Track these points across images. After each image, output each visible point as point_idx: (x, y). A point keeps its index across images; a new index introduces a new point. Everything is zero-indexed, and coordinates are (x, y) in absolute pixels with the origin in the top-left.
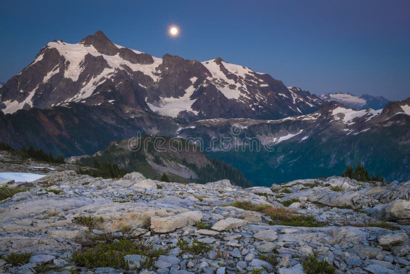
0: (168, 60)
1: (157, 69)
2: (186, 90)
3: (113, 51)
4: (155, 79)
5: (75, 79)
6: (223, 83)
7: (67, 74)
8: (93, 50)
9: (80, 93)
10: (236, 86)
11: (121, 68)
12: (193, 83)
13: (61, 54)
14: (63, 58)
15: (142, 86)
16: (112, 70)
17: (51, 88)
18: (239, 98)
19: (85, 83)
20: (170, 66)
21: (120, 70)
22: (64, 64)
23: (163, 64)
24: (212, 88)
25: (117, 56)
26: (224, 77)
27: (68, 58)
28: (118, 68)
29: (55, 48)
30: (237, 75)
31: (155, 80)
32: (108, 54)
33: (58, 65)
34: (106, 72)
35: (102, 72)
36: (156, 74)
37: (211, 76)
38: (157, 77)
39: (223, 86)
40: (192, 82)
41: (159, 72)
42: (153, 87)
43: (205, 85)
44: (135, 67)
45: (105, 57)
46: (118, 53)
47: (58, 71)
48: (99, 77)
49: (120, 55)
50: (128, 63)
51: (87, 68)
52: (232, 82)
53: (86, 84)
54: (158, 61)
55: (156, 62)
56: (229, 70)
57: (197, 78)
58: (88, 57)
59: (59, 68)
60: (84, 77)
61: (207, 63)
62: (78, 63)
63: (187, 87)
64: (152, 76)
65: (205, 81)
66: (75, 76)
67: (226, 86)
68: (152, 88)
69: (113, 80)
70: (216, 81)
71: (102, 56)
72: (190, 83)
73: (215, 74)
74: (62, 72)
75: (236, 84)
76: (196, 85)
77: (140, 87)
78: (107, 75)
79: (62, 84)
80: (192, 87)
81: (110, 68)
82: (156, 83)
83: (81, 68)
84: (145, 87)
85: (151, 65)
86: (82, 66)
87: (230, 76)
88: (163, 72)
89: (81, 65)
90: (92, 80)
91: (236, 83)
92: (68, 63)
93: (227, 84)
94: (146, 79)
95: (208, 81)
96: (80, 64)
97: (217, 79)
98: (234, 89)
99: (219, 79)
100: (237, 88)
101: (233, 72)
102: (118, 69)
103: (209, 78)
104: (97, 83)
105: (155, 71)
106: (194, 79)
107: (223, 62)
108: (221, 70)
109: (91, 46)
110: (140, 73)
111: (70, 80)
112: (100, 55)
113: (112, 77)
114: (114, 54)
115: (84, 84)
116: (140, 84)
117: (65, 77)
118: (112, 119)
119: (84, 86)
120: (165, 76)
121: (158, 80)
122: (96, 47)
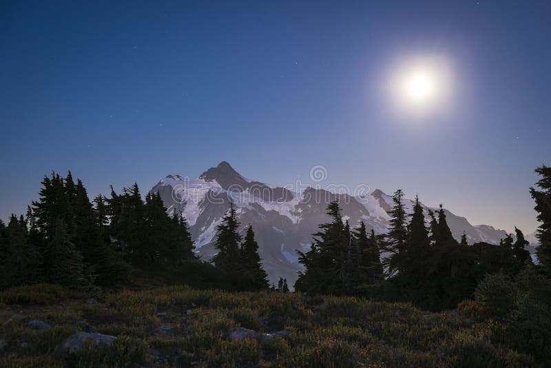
1: (297, 207)
4: (294, 220)
5: (192, 223)
6: (384, 223)
9: (197, 241)
11: (250, 208)
15: (278, 230)
16: (239, 211)
19: (204, 227)
21: (248, 210)
22: (180, 204)
26: (385, 215)
28: (246, 208)
29: (169, 186)
31: (294, 221)
36: (296, 214)
37: (367, 214)
38: (297, 217)
41: (300, 211)
42: (291, 231)
44: (267, 207)
51: (207, 209)
53: (206, 229)
57: (349, 218)
60: (203, 221)
62: (197, 203)
64: (290, 217)
65: (359, 221)
66: (193, 220)
68: (290, 233)
70: (375, 220)
73: (373, 211)
77: (274, 230)
81: (236, 207)
82: (296, 225)
83: (201, 209)
84: (282, 231)
85: (289, 203)
86: (201, 207)
88: (305, 211)
89: (201, 204)
90: (214, 224)
94: (283, 220)
96: (199, 203)
97: (375, 218)
99: (378, 218)
103: (364, 217)
105: (294, 210)
107: (383, 196)
108: (380, 206)
109: (214, 180)
110: (274, 213)
115: (203, 229)
116: (274, 228)
119: (203, 232)
120: (307, 216)
121: (298, 221)
122: (220, 183)
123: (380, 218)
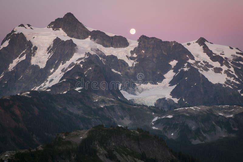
0: (144, 42)
1: (132, 52)
2: (165, 76)
3: (83, 33)
4: (130, 63)
5: (42, 66)
6: (207, 66)
7: (34, 61)
8: (62, 35)
9: (47, 81)
10: (222, 70)
11: (92, 53)
12: (173, 67)
13: (28, 39)
14: (30, 44)
15: (116, 72)
16: (83, 56)
17: (17, 76)
18: (226, 82)
19: (53, 69)
20: (146, 49)
21: (90, 54)
22: (31, 50)
23: (139, 47)
24: (193, 72)
25: (88, 39)
26: (208, 59)
27: (35, 43)
28: (89, 53)
29: (21, 33)
30: (223, 56)
31: (130, 65)
32: (78, 38)
33: (24, 52)
34: (75, 58)
35: (71, 57)
36: (132, 58)
37: (193, 58)
38: (132, 61)
39: (207, 70)
40: (171, 66)
41: (135, 55)
42: (128, 73)
43: (186, 69)
44: (108, 51)
45: (75, 41)
46: (90, 37)
47: (24, 58)
48: (68, 63)
49: (91, 39)
50: (100, 47)
51: (55, 54)
52: (217, 64)
53: (54, 71)
54: (134, 44)
55: (131, 45)
56: (214, 51)
57: (177, 62)
58: (57, 41)
59: (25, 55)
60: (52, 64)
61: (189, 44)
62: (46, 49)
63: (166, 72)
64: (127, 60)
65: (186, 64)
66: (43, 63)
67: (210, 69)
68: (127, 74)
69: (81, 66)
70: (199, 64)
71: (71, 40)
72: (169, 68)
73: (197, 56)
74: (29, 58)
75: (221, 67)
76: (175, 69)
77: (113, 72)
78: (77, 61)
79: (29, 72)
80: (172, 71)
81: (80, 53)
82: (132, 68)
83: (49, 54)
84: (119, 73)
85: (125, 49)
86: (50, 52)
87: (215, 58)
88: (139, 56)
89: (49, 50)
90: (61, 67)
91: (222, 65)
92: (36, 48)
93: (212, 67)
94: (120, 64)
95: (189, 65)
96: (48, 49)
97: (200, 62)
98: (219, 72)
99: (202, 62)
100: (223, 72)
101: (218, 53)
102: (88, 54)
103: (190, 61)
104: (66, 70)
105: (130, 55)
106: (174, 63)
107: (206, 43)
108: (204, 52)
109: (60, 29)
110: (113, 57)
111: (37, 67)
112: (69, 38)
113: (81, 63)
114: (84, 38)
115: (52, 71)
116: (113, 70)
117: (32, 64)
118: (79, 109)
119: (52, 73)
120: (141, 60)
121: (133, 65)
122: (65, 31)
123: (204, 62)
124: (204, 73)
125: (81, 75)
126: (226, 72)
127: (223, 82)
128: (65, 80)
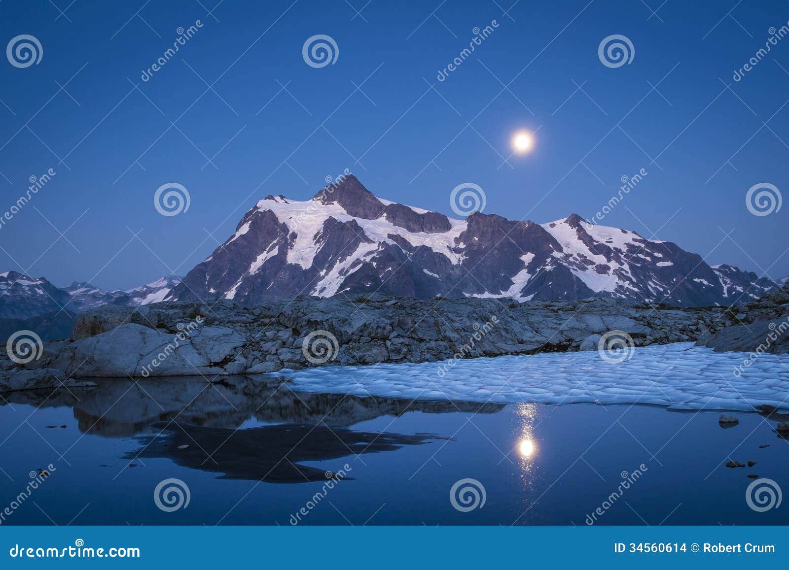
0: (477, 223)
1: (457, 240)
2: (513, 279)
3: (375, 211)
5: (306, 265)
6: (584, 263)
7: (292, 258)
8: (338, 211)
9: (316, 289)
10: (609, 268)
11: (391, 242)
12: (526, 264)
13: (281, 221)
14: (285, 228)
15: (431, 274)
16: (374, 247)
17: (265, 284)
18: (616, 290)
19: (325, 271)
20: (482, 236)
21: (387, 245)
22: (287, 239)
23: (469, 230)
24: (562, 271)
25: (383, 219)
26: (585, 251)
27: (293, 227)
28: (384, 242)
29: (270, 211)
30: (611, 246)
31: (454, 261)
32: (366, 217)
33: (275, 242)
34: (362, 251)
35: (354, 250)
36: (456, 251)
37: (560, 250)
38: (457, 255)
39: (584, 269)
40: (523, 262)
41: (462, 246)
42: (450, 275)
43: (548, 268)
44: (416, 239)
45: (360, 221)
46: (385, 214)
47: (275, 252)
48: (350, 260)
49: (387, 218)
50: (402, 232)
51: (327, 245)
52: (601, 259)
53: (327, 274)
54: (459, 227)
55: (455, 228)
56: (595, 237)
57: (533, 256)
58: (330, 223)
59: (277, 247)
60: (322, 261)
61: (553, 226)
62: (312, 236)
63: (515, 273)
64: (448, 254)
65: (549, 260)
66: (307, 260)
67: (590, 267)
68: (449, 278)
69: (375, 264)
70: (571, 259)
71: (354, 221)
72: (520, 265)
73: (567, 245)
74: (283, 253)
75: (609, 264)
76: (531, 269)
77: (425, 274)
78: (365, 256)
79: (283, 275)
80: (525, 271)
81: (370, 241)
82: (457, 266)
83: (318, 244)
84: (437, 276)
85: (446, 234)
86: (318, 241)
87: (599, 249)
88: (469, 246)
89: (317, 238)
90: (338, 266)
91: (609, 261)
92: (294, 236)
93: (592, 263)
94: (437, 260)
95: (555, 261)
96: (315, 236)
97: (571, 255)
98: (605, 273)
99: (575, 255)
100: (611, 272)
101: (603, 241)
102: (384, 244)
103: (556, 254)
104: (347, 271)
105: (453, 245)
106: (527, 258)
107: (582, 223)
108: (579, 239)
109: (335, 202)
110: (425, 249)
111: (297, 267)
112: (351, 218)
113: (373, 259)
114: (376, 216)
115: (322, 273)
116: (426, 271)
117: (289, 262)
119: (323, 277)
120: (473, 253)
121: (459, 260)
122: (344, 205)
123: (579, 255)
124: (580, 274)
125: (375, 279)
126: (616, 272)
127: (611, 289)
128: (348, 289)
